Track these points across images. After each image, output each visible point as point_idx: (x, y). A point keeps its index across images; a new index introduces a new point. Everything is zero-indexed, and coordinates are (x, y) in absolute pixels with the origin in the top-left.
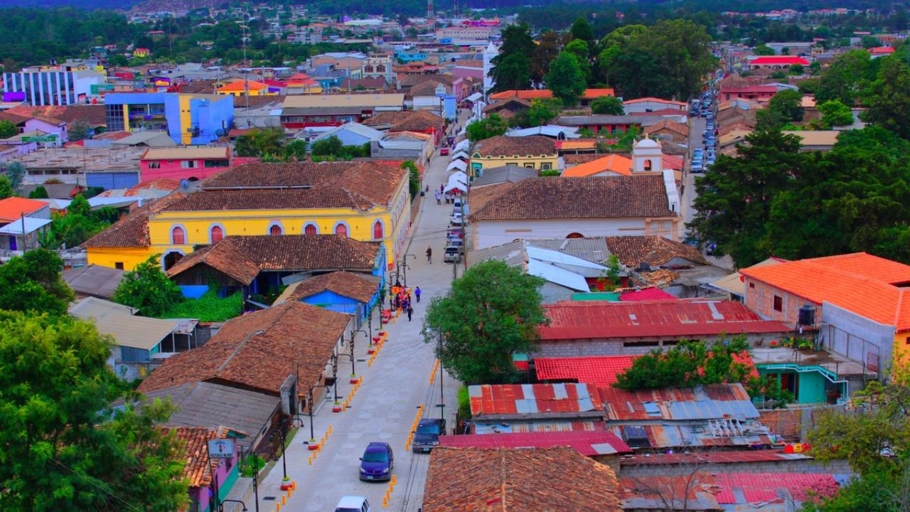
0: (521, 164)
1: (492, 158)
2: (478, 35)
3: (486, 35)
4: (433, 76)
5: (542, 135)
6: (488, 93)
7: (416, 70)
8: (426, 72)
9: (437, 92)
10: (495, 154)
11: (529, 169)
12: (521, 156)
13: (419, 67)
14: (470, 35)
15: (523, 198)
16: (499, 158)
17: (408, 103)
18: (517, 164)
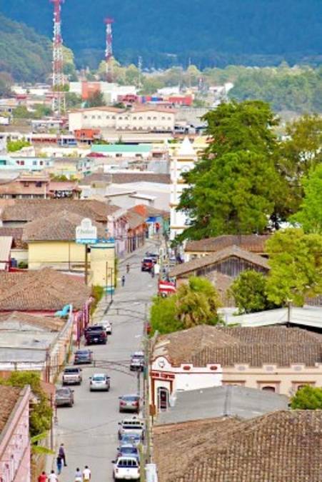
0: (251, 383)
1: (193, 369)
2: (152, 124)
3: (170, 124)
4: (66, 202)
5: (293, 325)
6: (179, 239)
7: (33, 190)
8: (55, 196)
9: (78, 236)
10: (199, 362)
11: (269, 392)
12: (252, 365)
13: (39, 184)
14: (137, 124)
15: (267, 453)
16: (207, 369)
17: (18, 256)
18: (243, 382)
